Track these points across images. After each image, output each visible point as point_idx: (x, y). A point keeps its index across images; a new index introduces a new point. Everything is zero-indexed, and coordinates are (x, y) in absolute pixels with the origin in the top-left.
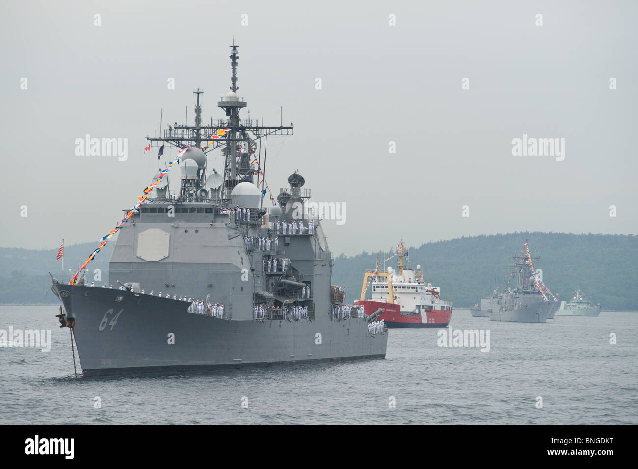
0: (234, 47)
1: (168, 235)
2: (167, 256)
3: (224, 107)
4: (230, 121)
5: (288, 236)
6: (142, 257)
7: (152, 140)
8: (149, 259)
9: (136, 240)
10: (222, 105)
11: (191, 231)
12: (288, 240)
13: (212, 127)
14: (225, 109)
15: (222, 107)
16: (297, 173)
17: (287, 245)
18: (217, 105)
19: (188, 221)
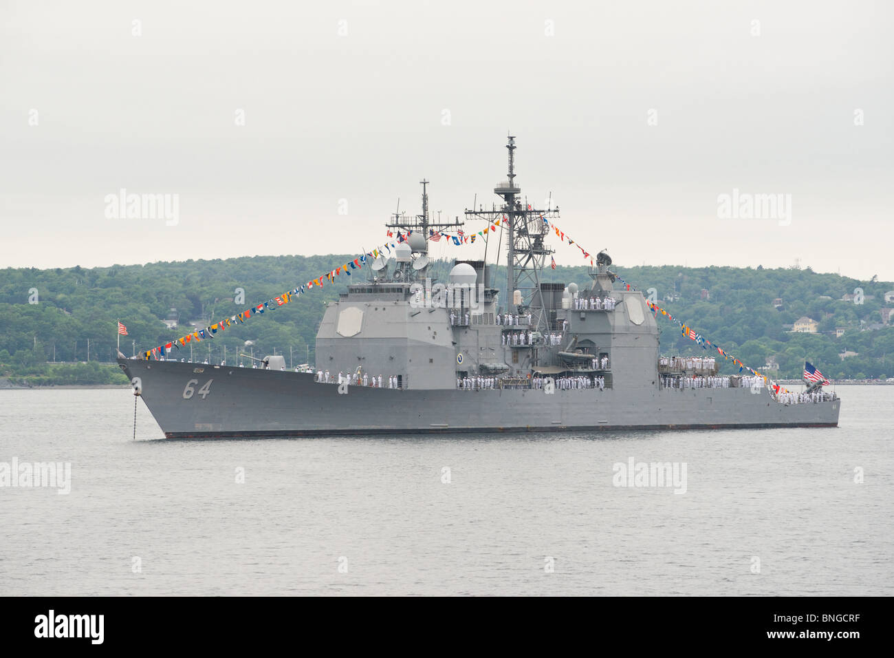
0: (511, 138)
1: (362, 313)
2: (359, 331)
3: (502, 194)
4: (507, 205)
5: (583, 311)
6: (341, 333)
7: (389, 226)
8: (345, 336)
9: (337, 317)
10: (498, 191)
11: (380, 309)
12: (583, 315)
13: (494, 212)
14: (503, 196)
15: (499, 194)
16: (605, 252)
17: (583, 319)
18: (493, 191)
19: (384, 300)
